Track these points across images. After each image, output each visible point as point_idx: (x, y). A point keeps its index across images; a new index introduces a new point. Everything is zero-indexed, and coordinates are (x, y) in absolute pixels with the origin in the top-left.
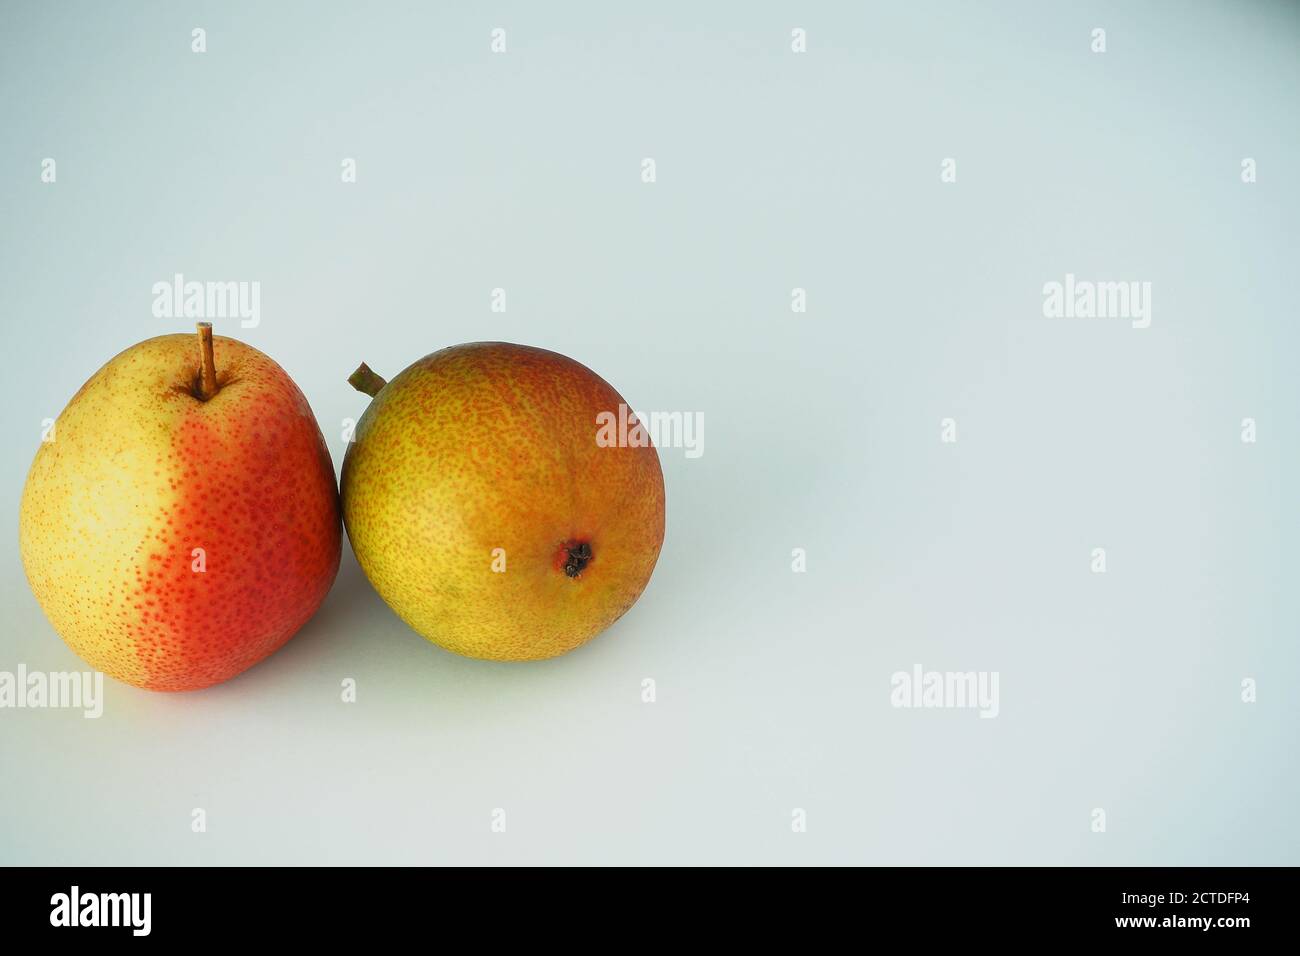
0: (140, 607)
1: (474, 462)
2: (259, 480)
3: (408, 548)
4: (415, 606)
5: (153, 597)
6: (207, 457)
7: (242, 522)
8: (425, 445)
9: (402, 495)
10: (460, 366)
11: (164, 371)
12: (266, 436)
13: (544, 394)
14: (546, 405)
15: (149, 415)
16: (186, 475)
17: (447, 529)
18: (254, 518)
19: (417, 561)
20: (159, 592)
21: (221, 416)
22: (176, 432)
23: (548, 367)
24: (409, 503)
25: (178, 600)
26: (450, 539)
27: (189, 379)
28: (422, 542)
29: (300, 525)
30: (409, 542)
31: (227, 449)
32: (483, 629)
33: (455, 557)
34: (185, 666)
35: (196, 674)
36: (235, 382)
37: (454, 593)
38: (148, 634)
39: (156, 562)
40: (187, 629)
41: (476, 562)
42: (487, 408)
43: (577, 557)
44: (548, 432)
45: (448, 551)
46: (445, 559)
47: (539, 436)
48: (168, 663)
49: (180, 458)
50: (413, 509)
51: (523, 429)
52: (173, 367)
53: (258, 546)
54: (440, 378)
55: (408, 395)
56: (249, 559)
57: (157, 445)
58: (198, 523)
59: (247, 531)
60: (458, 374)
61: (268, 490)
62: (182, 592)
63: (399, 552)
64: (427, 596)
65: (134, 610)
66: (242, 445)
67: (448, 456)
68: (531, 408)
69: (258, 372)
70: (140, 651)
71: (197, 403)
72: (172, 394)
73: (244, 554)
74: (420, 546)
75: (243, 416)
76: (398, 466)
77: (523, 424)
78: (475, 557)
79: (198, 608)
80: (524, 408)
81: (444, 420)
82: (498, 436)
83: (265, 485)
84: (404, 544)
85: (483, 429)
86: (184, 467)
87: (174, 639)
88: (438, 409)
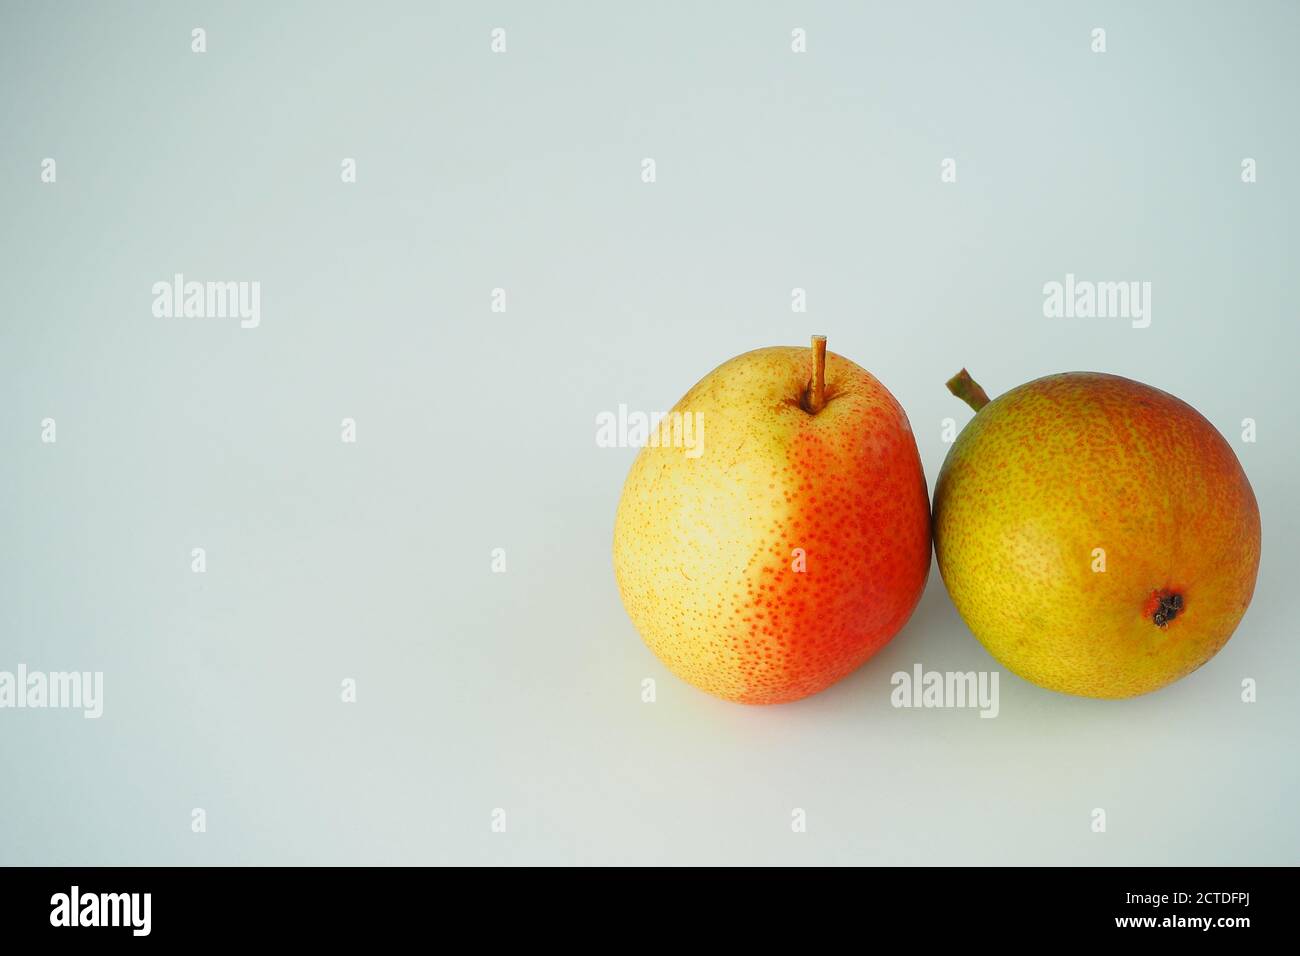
0: (749, 620)
1: (1081, 498)
2: (870, 494)
3: (1000, 573)
4: (996, 629)
5: (763, 609)
6: (822, 470)
7: (853, 536)
8: (1033, 473)
9: (1001, 518)
10: (1076, 396)
11: (773, 383)
12: (877, 449)
13: (1160, 439)
14: (1160, 450)
15: (762, 427)
16: (801, 488)
17: (1044, 561)
18: (864, 532)
19: (1007, 586)
20: (769, 605)
21: (833, 430)
22: (790, 445)
23: (1166, 411)
24: (1008, 528)
25: (788, 614)
26: (1045, 571)
27: (798, 392)
28: (1016, 569)
29: (905, 540)
30: (1001, 566)
31: (840, 462)
32: (1061, 663)
33: (1047, 589)
34: (785, 679)
35: (793, 688)
36: (843, 395)
37: (1039, 624)
38: (754, 647)
39: (768, 574)
40: (794, 642)
41: (1067, 598)
42: (1101, 445)
43: (1167, 606)
44: (1160, 478)
45: (1041, 583)
46: (1037, 591)
47: (1150, 482)
48: (768, 676)
49: (795, 472)
50: (1011, 535)
51: (1135, 473)
52: (782, 380)
53: (867, 561)
54: (1055, 406)
55: (1021, 417)
56: (858, 574)
57: (772, 458)
58: (811, 536)
59: (858, 545)
60: (1074, 405)
61: (878, 505)
62: (792, 605)
63: (989, 575)
64: (1011, 623)
65: (742, 623)
66: (855, 458)
67: (1055, 487)
68: (1146, 451)
69: (864, 386)
70: (744, 663)
71: (807, 416)
72: (783, 407)
73: (853, 568)
74: (1013, 573)
75: (855, 430)
76: (1001, 489)
77: (1135, 466)
78: (1067, 592)
79: (807, 622)
80: (1138, 451)
81: (1055, 450)
82: (1108, 475)
83: (875, 499)
84: (997, 567)
85: (1094, 465)
86: (799, 481)
87: (779, 652)
88: (1051, 437)
